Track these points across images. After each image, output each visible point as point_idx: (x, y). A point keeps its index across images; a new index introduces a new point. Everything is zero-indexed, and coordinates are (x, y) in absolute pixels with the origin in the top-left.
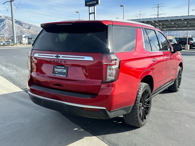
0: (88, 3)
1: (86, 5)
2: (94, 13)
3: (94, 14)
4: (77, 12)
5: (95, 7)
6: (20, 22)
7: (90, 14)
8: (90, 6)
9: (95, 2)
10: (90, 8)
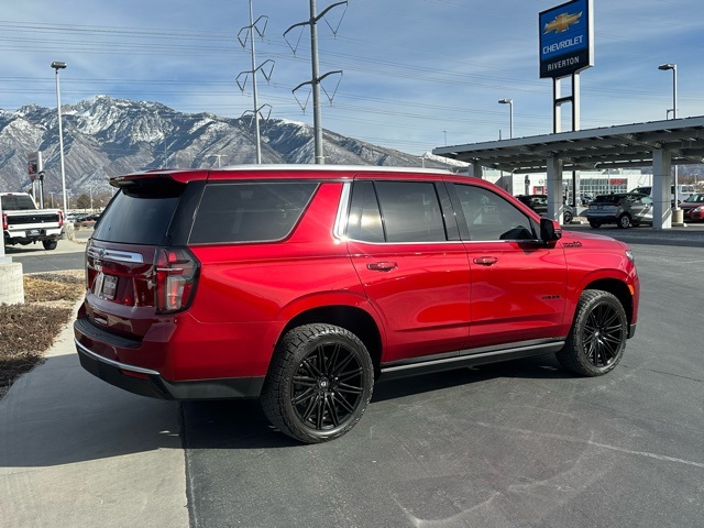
0: (550, 67)
1: (544, 74)
2: (572, 99)
3: (570, 103)
4: (503, 102)
5: (577, 76)
6: (354, 143)
7: (557, 102)
8: (556, 75)
9: (577, 59)
10: (558, 82)
